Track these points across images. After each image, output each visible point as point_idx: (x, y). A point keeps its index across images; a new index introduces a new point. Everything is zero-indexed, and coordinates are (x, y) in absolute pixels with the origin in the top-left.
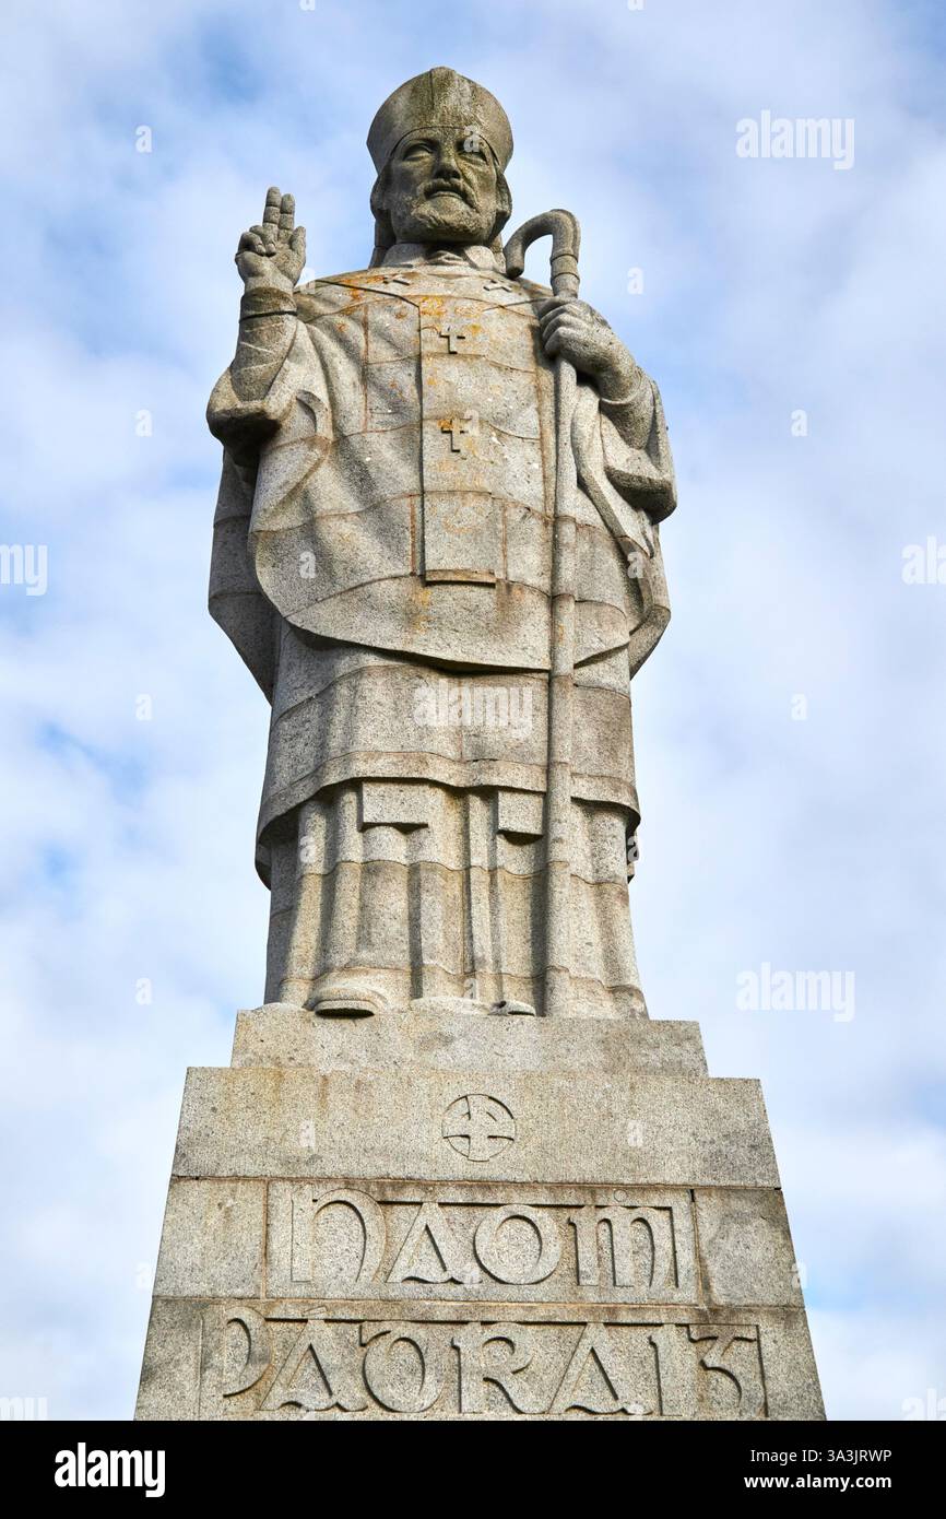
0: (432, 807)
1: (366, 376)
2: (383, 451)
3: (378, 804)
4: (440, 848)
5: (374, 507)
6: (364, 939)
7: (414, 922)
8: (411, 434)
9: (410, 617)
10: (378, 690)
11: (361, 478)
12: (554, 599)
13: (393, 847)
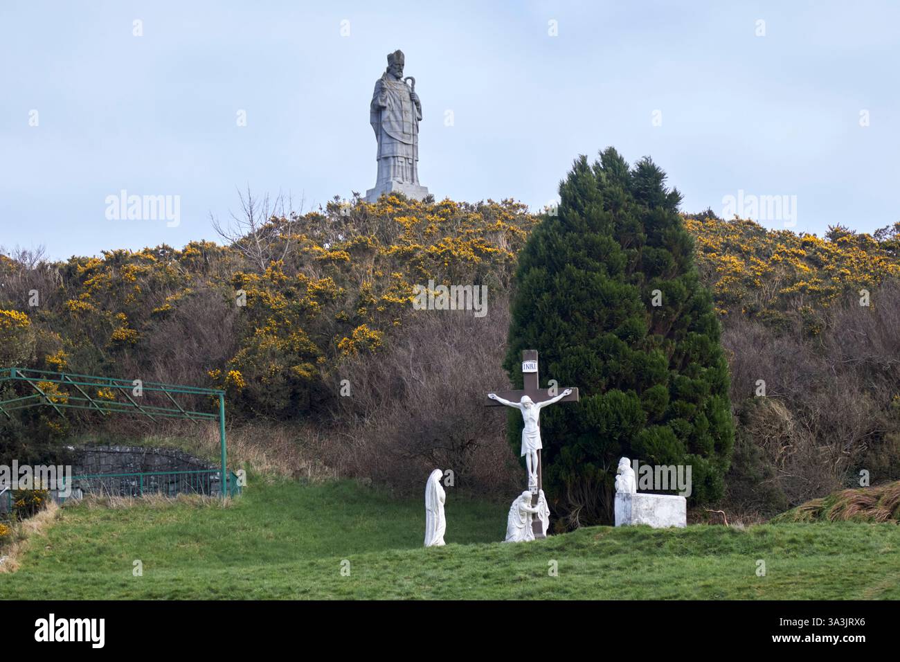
0: (403, 160)
1: (395, 101)
2: (398, 114)
3: (400, 159)
4: (404, 164)
5: (397, 121)
6: (398, 173)
7: (402, 172)
8: (401, 112)
9: (403, 137)
10: (399, 145)
11: (396, 117)
12: (413, 135)
13: (400, 164)
